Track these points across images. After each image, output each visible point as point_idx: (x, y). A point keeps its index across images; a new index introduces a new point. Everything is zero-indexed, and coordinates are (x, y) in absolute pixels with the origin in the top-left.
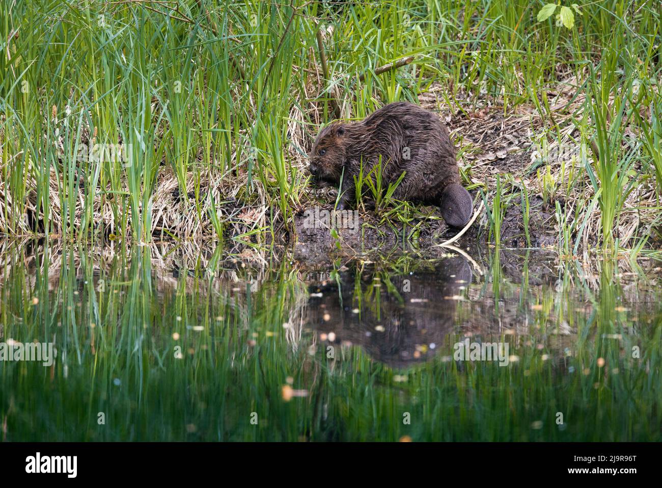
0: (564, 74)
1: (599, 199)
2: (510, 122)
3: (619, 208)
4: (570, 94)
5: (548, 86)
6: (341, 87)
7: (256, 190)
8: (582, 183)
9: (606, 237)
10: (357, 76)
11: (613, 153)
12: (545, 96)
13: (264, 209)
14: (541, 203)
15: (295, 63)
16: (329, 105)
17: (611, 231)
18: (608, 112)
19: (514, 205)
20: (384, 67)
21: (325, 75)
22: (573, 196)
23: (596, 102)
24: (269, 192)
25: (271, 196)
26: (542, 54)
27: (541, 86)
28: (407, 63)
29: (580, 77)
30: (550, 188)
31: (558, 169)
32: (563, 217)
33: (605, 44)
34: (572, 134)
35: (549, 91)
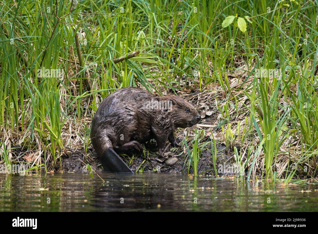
0: (239, 63)
1: (263, 146)
2: (204, 95)
3: (276, 151)
4: (243, 76)
5: (229, 71)
6: (91, 72)
7: (35, 140)
8: (252, 135)
9: (268, 171)
10: (103, 64)
11: (272, 115)
12: (226, 78)
13: (40, 153)
14: (224, 148)
15: (60, 56)
16: (83, 83)
17: (271, 167)
18: (269, 87)
19: (207, 150)
20: (120, 58)
21: (80, 63)
22: (246, 144)
23: (261, 82)
24: (43, 141)
25: (45, 144)
26: (224, 50)
27: (224, 71)
28: (135, 55)
29: (250, 65)
30: (230, 138)
31: (236, 126)
32: (239, 157)
33: (267, 43)
34: (245, 103)
35: (229, 75)
